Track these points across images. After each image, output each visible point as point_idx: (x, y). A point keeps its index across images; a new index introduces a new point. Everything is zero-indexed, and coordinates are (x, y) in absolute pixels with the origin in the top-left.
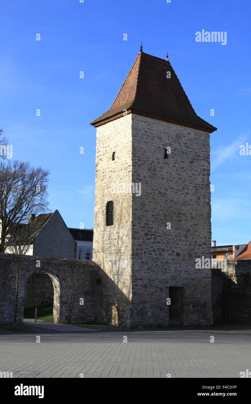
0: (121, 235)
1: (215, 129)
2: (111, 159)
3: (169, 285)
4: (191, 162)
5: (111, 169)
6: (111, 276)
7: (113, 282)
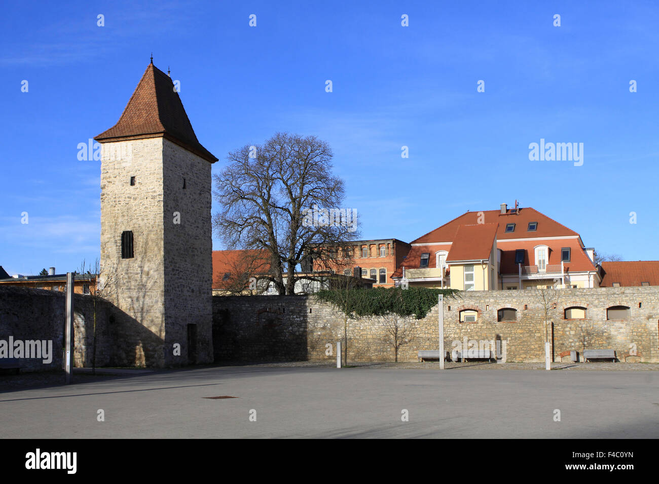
0: (146, 269)
1: (217, 160)
2: (129, 184)
3: (188, 323)
4: (200, 194)
5: (129, 195)
6: (132, 314)
7: (135, 321)
